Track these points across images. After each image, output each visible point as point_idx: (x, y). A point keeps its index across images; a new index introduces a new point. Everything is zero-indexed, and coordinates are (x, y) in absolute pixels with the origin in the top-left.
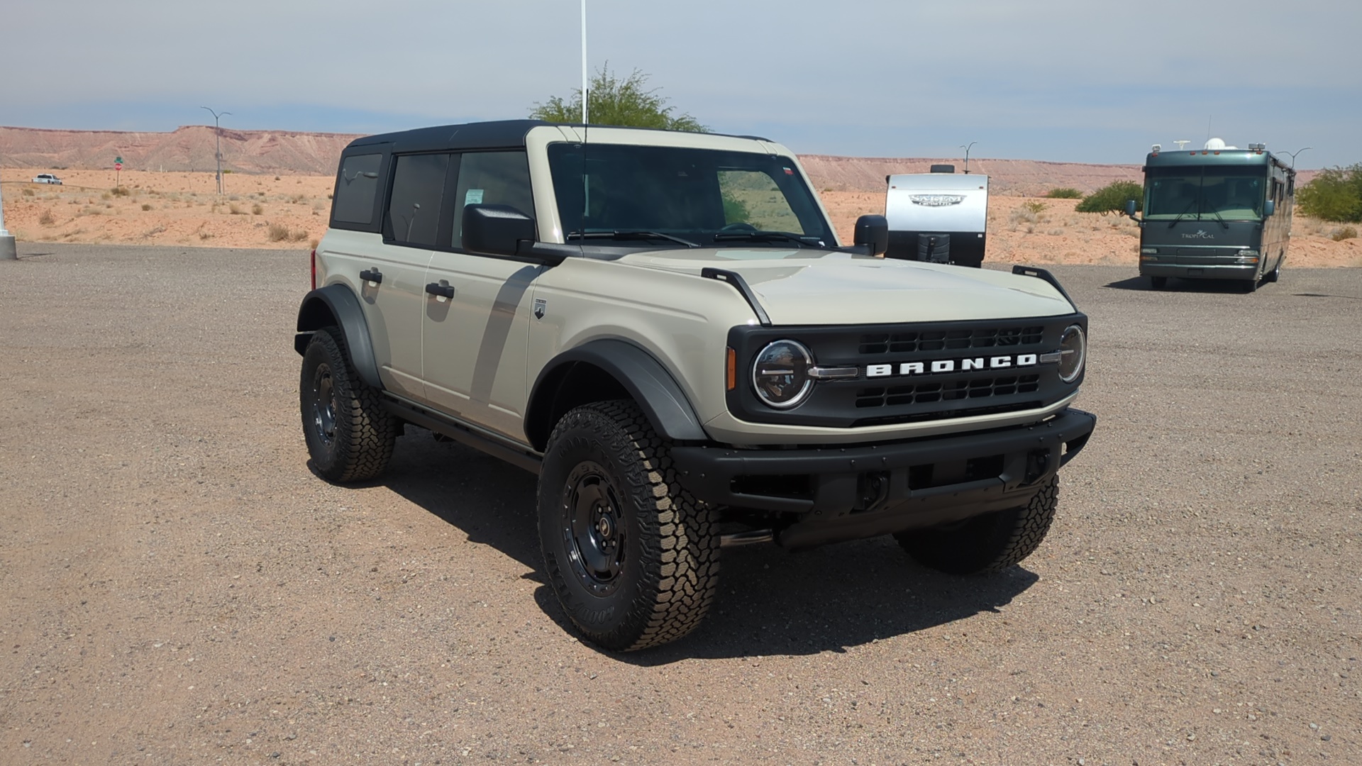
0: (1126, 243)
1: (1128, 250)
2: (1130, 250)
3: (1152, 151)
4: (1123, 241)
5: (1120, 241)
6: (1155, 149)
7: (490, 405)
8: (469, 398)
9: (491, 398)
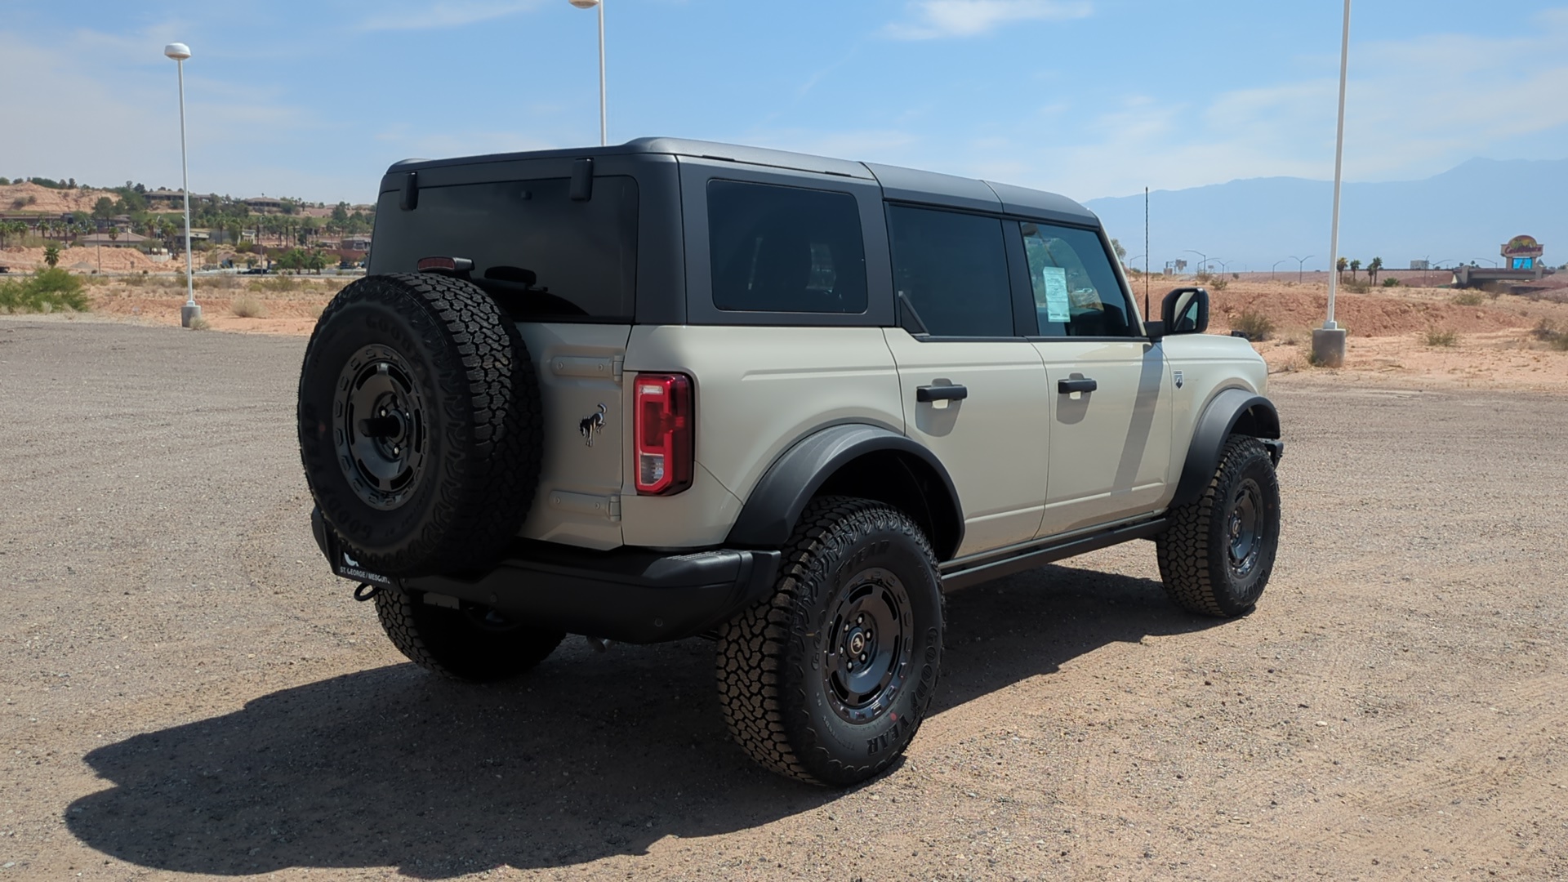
7: (1133, 489)
8: (1109, 494)
9: (1136, 480)
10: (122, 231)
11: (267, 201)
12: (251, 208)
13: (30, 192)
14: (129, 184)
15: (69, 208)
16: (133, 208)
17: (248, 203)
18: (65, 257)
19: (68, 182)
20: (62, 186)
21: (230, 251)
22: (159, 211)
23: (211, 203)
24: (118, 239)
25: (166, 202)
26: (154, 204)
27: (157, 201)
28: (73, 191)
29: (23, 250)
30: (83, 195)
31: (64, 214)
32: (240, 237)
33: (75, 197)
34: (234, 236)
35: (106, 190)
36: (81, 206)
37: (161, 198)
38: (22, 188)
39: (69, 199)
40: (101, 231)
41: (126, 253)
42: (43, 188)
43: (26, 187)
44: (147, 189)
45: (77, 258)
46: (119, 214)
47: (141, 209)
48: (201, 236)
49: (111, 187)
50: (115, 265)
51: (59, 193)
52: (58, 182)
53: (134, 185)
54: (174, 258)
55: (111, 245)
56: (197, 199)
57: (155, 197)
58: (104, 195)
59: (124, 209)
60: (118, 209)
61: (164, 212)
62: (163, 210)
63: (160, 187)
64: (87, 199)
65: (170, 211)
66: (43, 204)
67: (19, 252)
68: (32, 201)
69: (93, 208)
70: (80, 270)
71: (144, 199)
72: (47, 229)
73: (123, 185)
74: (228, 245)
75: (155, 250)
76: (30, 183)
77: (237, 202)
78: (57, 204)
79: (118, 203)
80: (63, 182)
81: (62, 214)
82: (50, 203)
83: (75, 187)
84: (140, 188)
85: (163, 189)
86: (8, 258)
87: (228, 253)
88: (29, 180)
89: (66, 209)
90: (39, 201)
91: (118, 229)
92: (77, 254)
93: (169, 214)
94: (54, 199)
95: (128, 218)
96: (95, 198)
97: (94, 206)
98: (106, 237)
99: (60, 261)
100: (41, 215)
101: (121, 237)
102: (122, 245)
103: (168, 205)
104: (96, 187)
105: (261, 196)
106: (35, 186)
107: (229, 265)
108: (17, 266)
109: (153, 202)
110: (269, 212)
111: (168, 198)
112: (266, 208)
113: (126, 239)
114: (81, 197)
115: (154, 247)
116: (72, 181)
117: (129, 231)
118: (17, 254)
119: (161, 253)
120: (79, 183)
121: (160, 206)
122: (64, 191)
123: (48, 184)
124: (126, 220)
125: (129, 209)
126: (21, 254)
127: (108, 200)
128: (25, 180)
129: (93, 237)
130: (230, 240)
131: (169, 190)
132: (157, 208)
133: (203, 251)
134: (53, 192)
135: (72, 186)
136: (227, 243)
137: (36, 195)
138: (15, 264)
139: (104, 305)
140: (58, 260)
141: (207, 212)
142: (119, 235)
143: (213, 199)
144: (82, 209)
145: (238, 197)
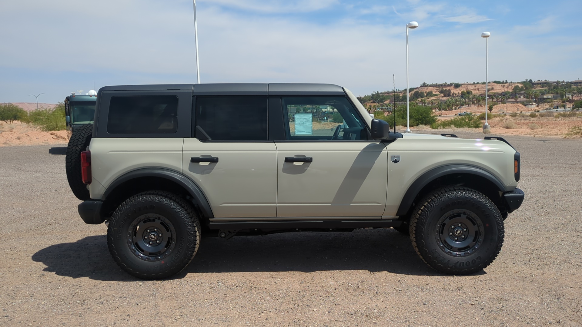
0: (13, 136)
1: (15, 139)
2: (16, 139)
3: (71, 95)
4: (11, 135)
5: (10, 135)
6: (73, 94)
7: (351, 204)
8: (330, 204)
9: (353, 201)
10: (520, 98)
11: (579, 81)
12: (573, 85)
13: (492, 86)
14: (527, 80)
15: (504, 90)
16: (527, 88)
17: (572, 83)
18: (496, 108)
19: (505, 81)
20: (503, 83)
21: (559, 102)
22: (536, 89)
23: (557, 84)
24: (517, 100)
25: (540, 85)
26: (535, 87)
27: (536, 85)
28: (507, 84)
29: (482, 106)
30: (510, 85)
31: (502, 93)
32: (565, 96)
33: (507, 86)
34: (562, 96)
35: (518, 83)
36: (509, 89)
37: (538, 84)
38: (489, 85)
39: (505, 87)
40: (512, 98)
41: (517, 105)
42: (497, 84)
43: (491, 84)
44: (533, 81)
45: (500, 108)
46: (522, 91)
47: (530, 88)
48: (549, 97)
49: (520, 82)
50: (513, 110)
51: (502, 85)
52: (502, 81)
53: (529, 80)
54: (537, 106)
55: (515, 102)
56: (551, 83)
57: (535, 84)
58: (517, 85)
59: (523, 89)
60: (521, 89)
61: (538, 89)
62: (538, 88)
63: (538, 80)
64: (511, 87)
65: (541, 88)
66: (496, 90)
67: (481, 107)
68: (492, 89)
69: (513, 90)
70: (500, 112)
71: (531, 85)
72: (494, 98)
73: (525, 80)
74: (559, 100)
75: (531, 103)
76: (492, 83)
77: (568, 83)
78: (500, 89)
79: (522, 87)
80: (503, 81)
81: (501, 93)
82: (499, 89)
83: (508, 83)
84: (531, 81)
85: (539, 80)
86: (477, 109)
87: (559, 103)
88: (492, 82)
89: (504, 91)
90: (495, 89)
91: (518, 97)
92: (500, 107)
93: (540, 89)
94: (499, 88)
95: (524, 92)
96: (513, 86)
97: (513, 89)
98: (513, 100)
99: (494, 109)
100: (494, 94)
101: (519, 100)
102: (519, 102)
103: (540, 86)
104: (515, 82)
105: (578, 80)
106: (494, 84)
107: (556, 108)
108: (480, 112)
109: (534, 86)
110: (580, 86)
111: (540, 84)
112: (579, 84)
113: (520, 100)
114: (509, 86)
115: (530, 102)
116: (506, 81)
117: (522, 97)
118: (480, 108)
119: (533, 105)
120: (509, 81)
121: (537, 87)
122: (503, 85)
123: (498, 82)
124: (524, 93)
125: (525, 89)
126: (482, 108)
127: (518, 86)
128: (491, 82)
129: (509, 100)
130: (560, 98)
131: (541, 81)
132: (536, 88)
133: (549, 103)
134: (499, 85)
135: (506, 82)
136: (558, 99)
137: (494, 87)
138: (479, 111)
139: (497, 125)
140: (492, 109)
141: (554, 88)
142: (518, 99)
143: (558, 82)
144: (509, 91)
145: (568, 81)
